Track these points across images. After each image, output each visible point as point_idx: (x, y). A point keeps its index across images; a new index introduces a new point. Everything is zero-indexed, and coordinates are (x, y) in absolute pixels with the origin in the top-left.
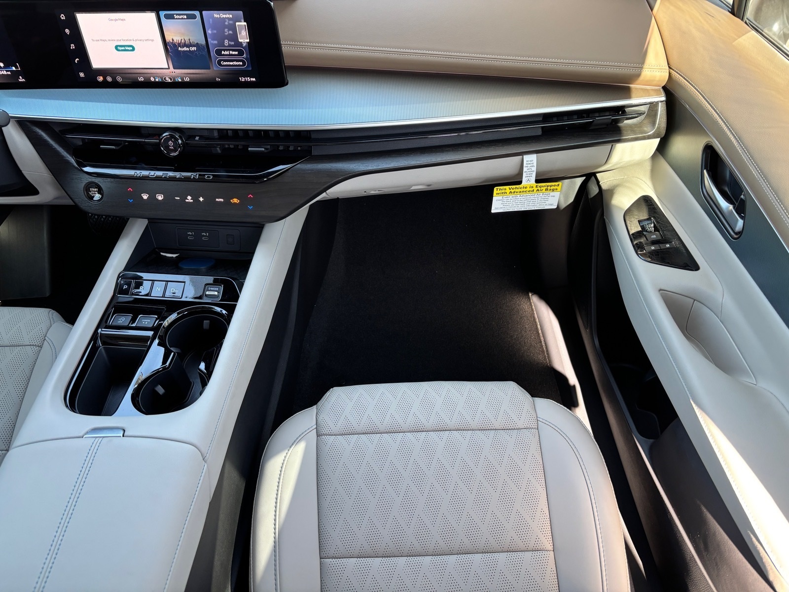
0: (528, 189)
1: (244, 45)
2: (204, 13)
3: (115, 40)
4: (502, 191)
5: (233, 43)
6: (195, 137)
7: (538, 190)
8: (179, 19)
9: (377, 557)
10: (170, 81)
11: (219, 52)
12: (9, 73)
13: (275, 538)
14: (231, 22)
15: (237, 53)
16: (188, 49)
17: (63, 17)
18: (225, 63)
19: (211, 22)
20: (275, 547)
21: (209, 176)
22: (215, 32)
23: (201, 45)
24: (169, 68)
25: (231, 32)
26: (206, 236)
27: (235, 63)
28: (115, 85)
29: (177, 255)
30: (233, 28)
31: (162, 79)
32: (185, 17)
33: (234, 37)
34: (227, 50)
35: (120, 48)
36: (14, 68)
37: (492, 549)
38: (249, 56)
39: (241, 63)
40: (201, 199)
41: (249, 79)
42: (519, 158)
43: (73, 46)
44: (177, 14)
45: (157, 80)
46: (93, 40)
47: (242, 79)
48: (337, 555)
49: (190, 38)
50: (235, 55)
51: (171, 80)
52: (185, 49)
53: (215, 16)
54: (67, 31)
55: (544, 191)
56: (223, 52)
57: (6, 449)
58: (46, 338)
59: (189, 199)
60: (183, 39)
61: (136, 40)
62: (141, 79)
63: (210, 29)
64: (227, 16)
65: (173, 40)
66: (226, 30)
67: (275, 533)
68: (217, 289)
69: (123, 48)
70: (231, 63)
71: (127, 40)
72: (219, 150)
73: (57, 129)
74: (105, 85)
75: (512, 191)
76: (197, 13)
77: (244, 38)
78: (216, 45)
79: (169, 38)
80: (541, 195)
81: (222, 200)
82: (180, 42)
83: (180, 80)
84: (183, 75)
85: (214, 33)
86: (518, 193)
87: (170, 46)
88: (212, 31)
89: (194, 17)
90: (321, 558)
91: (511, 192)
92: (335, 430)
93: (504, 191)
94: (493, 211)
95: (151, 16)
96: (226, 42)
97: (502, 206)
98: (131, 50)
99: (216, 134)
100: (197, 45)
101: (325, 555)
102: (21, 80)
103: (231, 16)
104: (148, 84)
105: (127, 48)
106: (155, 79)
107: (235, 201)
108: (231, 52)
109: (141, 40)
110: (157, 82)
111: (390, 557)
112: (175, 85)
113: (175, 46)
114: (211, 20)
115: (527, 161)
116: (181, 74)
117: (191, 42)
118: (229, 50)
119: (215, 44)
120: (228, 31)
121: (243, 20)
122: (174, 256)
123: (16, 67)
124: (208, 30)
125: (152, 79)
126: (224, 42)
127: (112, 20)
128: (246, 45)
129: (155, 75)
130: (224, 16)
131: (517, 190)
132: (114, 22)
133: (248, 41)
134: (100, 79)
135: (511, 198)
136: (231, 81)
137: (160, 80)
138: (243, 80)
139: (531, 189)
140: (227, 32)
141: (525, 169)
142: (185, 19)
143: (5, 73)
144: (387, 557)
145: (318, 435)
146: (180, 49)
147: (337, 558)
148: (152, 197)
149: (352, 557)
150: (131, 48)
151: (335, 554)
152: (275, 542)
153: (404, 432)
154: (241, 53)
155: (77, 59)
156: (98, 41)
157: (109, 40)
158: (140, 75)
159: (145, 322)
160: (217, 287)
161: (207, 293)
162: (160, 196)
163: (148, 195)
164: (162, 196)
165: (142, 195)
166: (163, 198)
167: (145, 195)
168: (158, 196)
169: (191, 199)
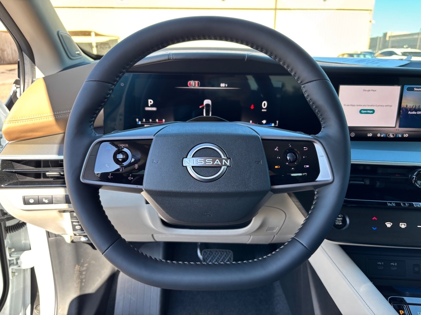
3: (362, 106)
8: (417, 91)
10: (392, 137)
16: (415, 113)
24: (395, 127)
31: (386, 135)
35: (363, 112)
36: (273, 125)
44: (417, 88)
45: (382, 136)
49: (420, 105)
51: (393, 135)
52: (414, 113)
60: (414, 105)
61: (378, 106)
62: (370, 135)
65: (407, 106)
69: (366, 112)
71: (371, 106)
79: (404, 105)
82: (411, 107)
83: (400, 136)
84: (404, 132)
87: (403, 110)
95: (396, 89)
98: (371, 113)
104: (375, 139)
105: (368, 112)
106: (381, 135)
109: (382, 106)
110: (382, 137)
112: (396, 139)
113: (407, 110)
116: (403, 131)
117: (420, 108)
125: (379, 135)
127: (366, 91)
129: (382, 132)
132: (367, 92)
137: (385, 136)
146: (409, 113)
148: (396, 225)
150: (372, 112)
156: (349, 105)
157: (357, 105)
158: (370, 132)
162: (403, 224)
163: (392, 224)
164: (405, 224)
165: (386, 223)
166: (406, 226)
167: (389, 223)
168: (401, 224)
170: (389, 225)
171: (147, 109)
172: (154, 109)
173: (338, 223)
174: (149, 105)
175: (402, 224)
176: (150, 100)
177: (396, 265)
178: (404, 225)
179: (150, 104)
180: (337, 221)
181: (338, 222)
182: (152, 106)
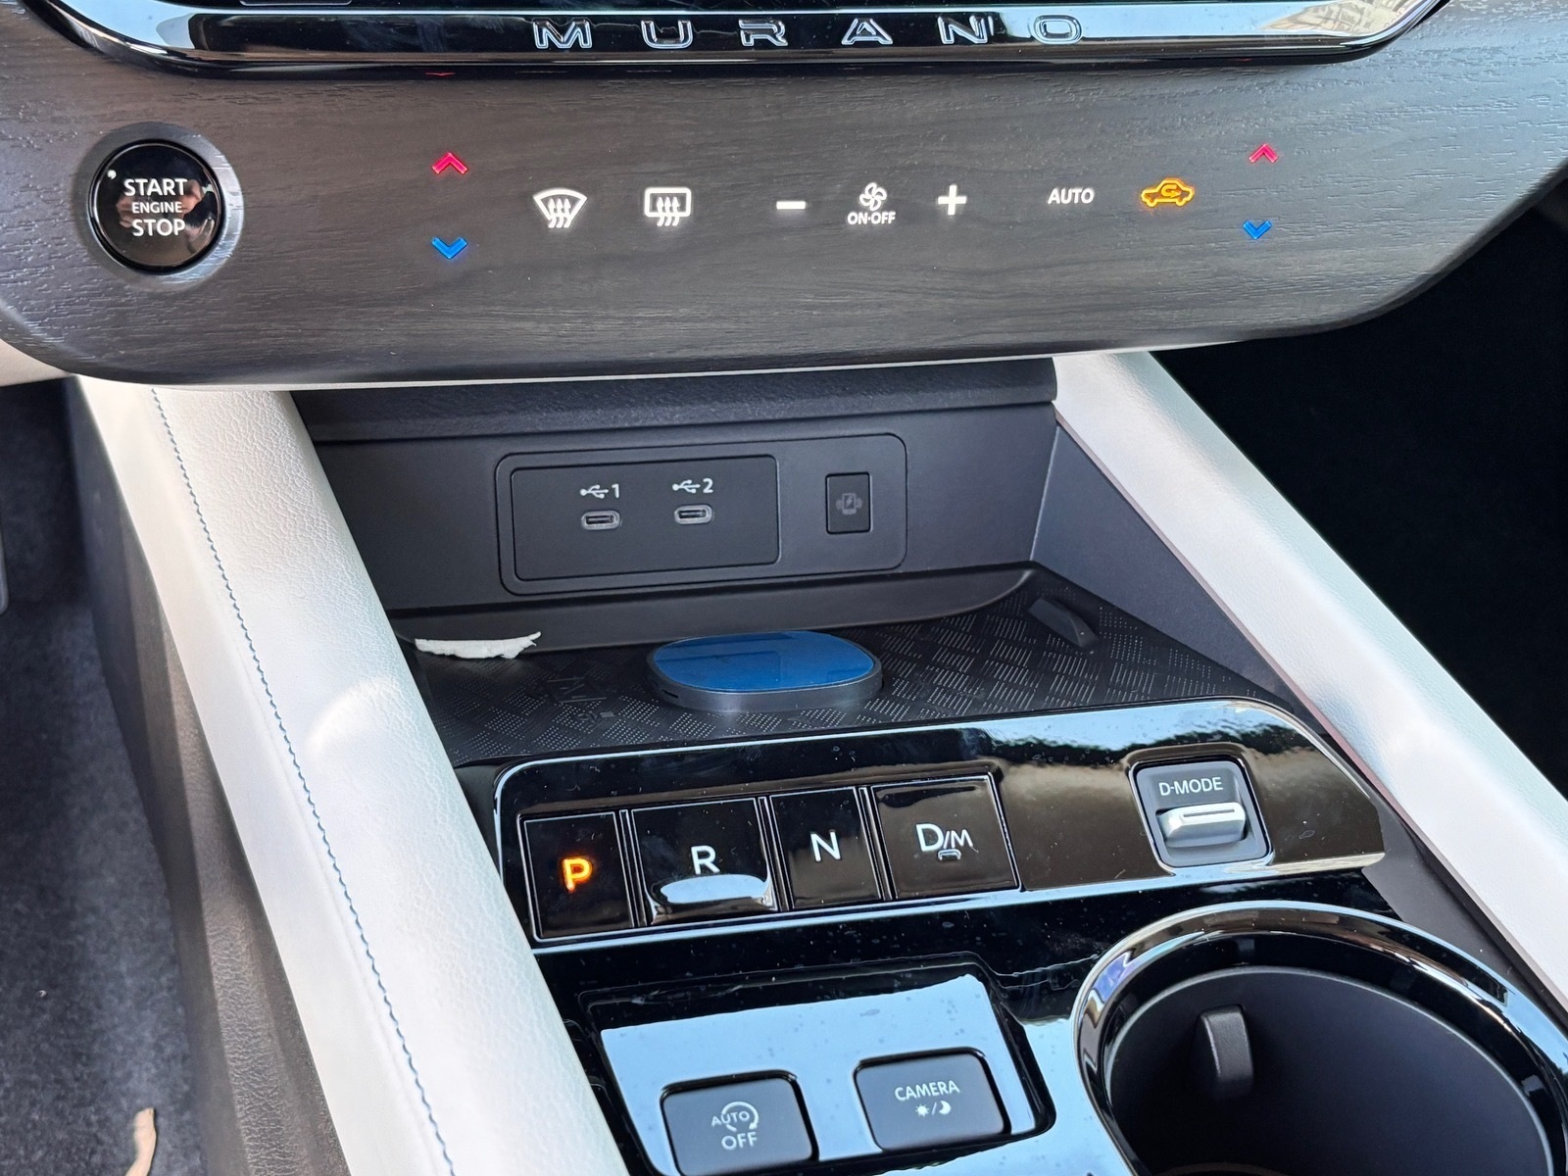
26: (699, 498)
29: (525, 642)
40: (952, 200)
59: (873, 205)
81: (1084, 196)
107: (1171, 191)
122: (510, 648)
148: (614, 211)
159: (926, 1101)
160: (1210, 775)
161: (1175, 821)
162: (671, 196)
163: (582, 199)
164: (682, 198)
165: (538, 198)
166: (687, 213)
167: (562, 197)
168: (654, 198)
169: (886, 207)
173: (150, 222)
175: (664, 196)
177: (707, 490)
178: (676, 203)
180: (147, 207)
181: (157, 217)
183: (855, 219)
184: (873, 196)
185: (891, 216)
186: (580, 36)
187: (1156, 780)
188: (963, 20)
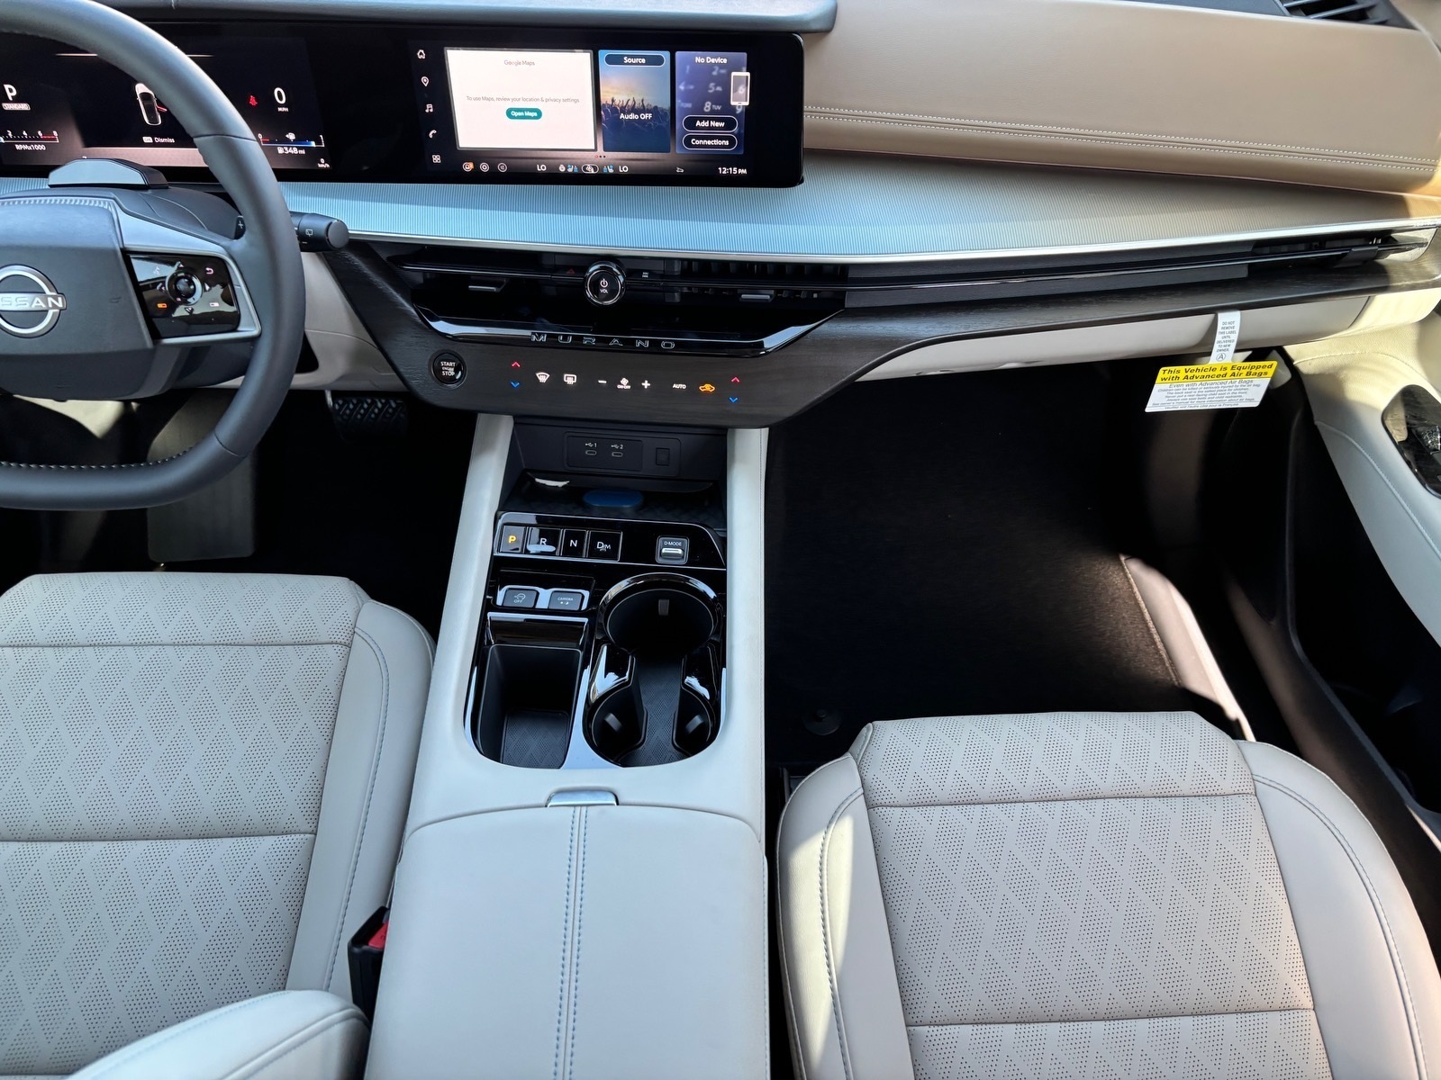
0: (1217, 373)
1: (739, 111)
2: (678, 54)
3: (509, 99)
4: (1172, 375)
5: (719, 108)
6: (641, 272)
7: (1233, 375)
8: (632, 64)
9: (1006, 1023)
10: (593, 172)
11: (690, 123)
12: (303, 152)
13: (832, 989)
14: (723, 71)
15: (722, 124)
16: (636, 117)
17: (421, 55)
18: (698, 142)
19: (687, 71)
20: (835, 1005)
21: (668, 342)
22: (692, 87)
23: (662, 110)
24: (596, 150)
25: (719, 89)
26: (619, 450)
27: (716, 142)
28: (494, 178)
29: (565, 483)
30: (725, 82)
31: (579, 168)
32: (643, 61)
33: (723, 98)
34: (706, 119)
35: (516, 114)
36: (313, 144)
37: (1209, 1008)
38: (742, 131)
39: (727, 143)
40: (646, 384)
41: (735, 170)
42: (1209, 317)
43: (429, 108)
44: (629, 56)
45: (570, 170)
46: (469, 98)
47: (722, 170)
48: (937, 1020)
49: (646, 98)
50: (719, 128)
51: (595, 168)
52: (633, 116)
53: (698, 60)
54: (425, 80)
55: (1244, 376)
56: (698, 123)
57: (310, 830)
58: (356, 630)
59: (624, 384)
60: (632, 100)
61: (547, 100)
62: (542, 168)
63: (683, 83)
64: (719, 60)
65: (613, 101)
66: (712, 85)
67: (831, 981)
68: (680, 544)
69: (521, 114)
70: (709, 142)
71: (530, 100)
72: (677, 297)
73: (384, 255)
74: (476, 178)
75: (1190, 374)
76: (666, 55)
77: (740, 99)
78: (687, 111)
79: (606, 98)
80: (1237, 384)
81: (684, 386)
82: (624, 104)
83: (611, 171)
84: (617, 162)
85: (690, 90)
86: (1199, 379)
87: (606, 111)
88: (686, 85)
89: (659, 61)
90: (907, 1026)
91: (1186, 377)
92: (901, 797)
93: (1175, 375)
94: (1147, 410)
95: (582, 59)
96: (706, 106)
97: (1165, 401)
98: (535, 118)
99: (677, 268)
100: (655, 111)
101: (915, 1019)
102: (323, 165)
103: (725, 61)
104: (554, 178)
105: (528, 114)
106: (567, 168)
107: (708, 387)
108: (713, 123)
109: (555, 100)
110: (570, 174)
111: (1029, 1023)
112: (601, 179)
113: (615, 110)
114: (688, 67)
115: (1224, 323)
116: (616, 159)
117: (645, 105)
118: (710, 119)
119: (688, 109)
120: (716, 86)
121: (745, 69)
122: (560, 484)
123: (318, 142)
124: (680, 84)
125: (562, 169)
126: (704, 106)
127: (510, 63)
128: (742, 112)
129: (568, 161)
130: (713, 61)
131: (1197, 374)
132: (513, 66)
133: (747, 103)
134: (469, 167)
135: (1185, 387)
136: (702, 175)
137: (576, 171)
138: (724, 172)
139: (1222, 373)
140: (713, 88)
141: (1218, 337)
142: (642, 64)
143: (295, 151)
144: (1025, 1022)
145: (870, 806)
146: (622, 116)
147: (938, 1025)
148: (556, 379)
149: (963, 1024)
150: (535, 114)
151: (935, 1019)
152: (834, 997)
153: (1024, 802)
154: (730, 124)
155: (434, 132)
156: (479, 99)
157: (498, 99)
158: (540, 161)
159: (563, 601)
160: (679, 541)
161: (664, 550)
163: (548, 375)
164: (573, 377)
165: (537, 375)
166: (576, 381)
167: (543, 375)
168: (567, 377)
169: (628, 384)
170: (543, 377)
171: (7, 106)
172: (24, 107)
173: (446, 372)
174: (11, 99)
175: (569, 376)
176: (7, 87)
177: (621, 448)
179: (10, 95)
180: (446, 368)
182: (16, 100)
183: (619, 387)
184: (624, 381)
185: (629, 387)
186: (543, 338)
187: (664, 541)
188: (643, 340)
